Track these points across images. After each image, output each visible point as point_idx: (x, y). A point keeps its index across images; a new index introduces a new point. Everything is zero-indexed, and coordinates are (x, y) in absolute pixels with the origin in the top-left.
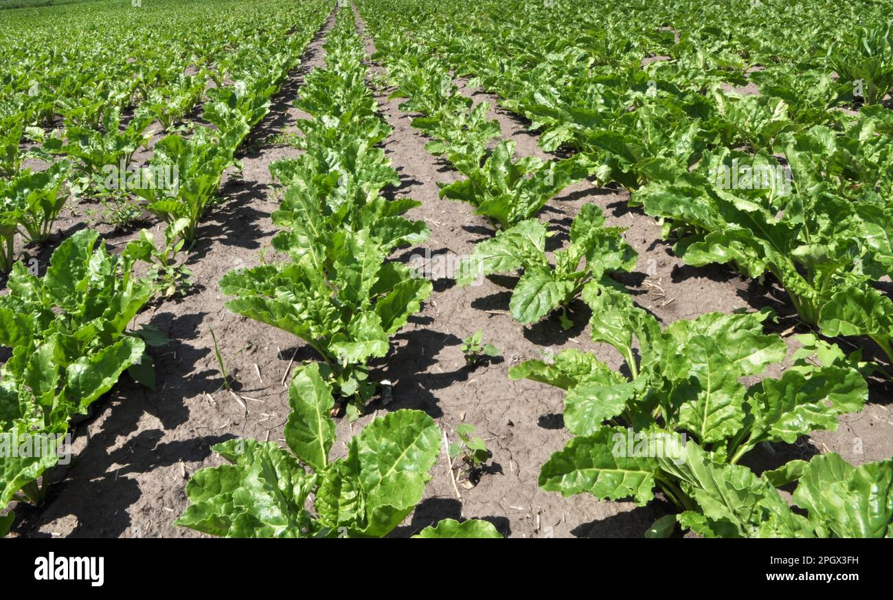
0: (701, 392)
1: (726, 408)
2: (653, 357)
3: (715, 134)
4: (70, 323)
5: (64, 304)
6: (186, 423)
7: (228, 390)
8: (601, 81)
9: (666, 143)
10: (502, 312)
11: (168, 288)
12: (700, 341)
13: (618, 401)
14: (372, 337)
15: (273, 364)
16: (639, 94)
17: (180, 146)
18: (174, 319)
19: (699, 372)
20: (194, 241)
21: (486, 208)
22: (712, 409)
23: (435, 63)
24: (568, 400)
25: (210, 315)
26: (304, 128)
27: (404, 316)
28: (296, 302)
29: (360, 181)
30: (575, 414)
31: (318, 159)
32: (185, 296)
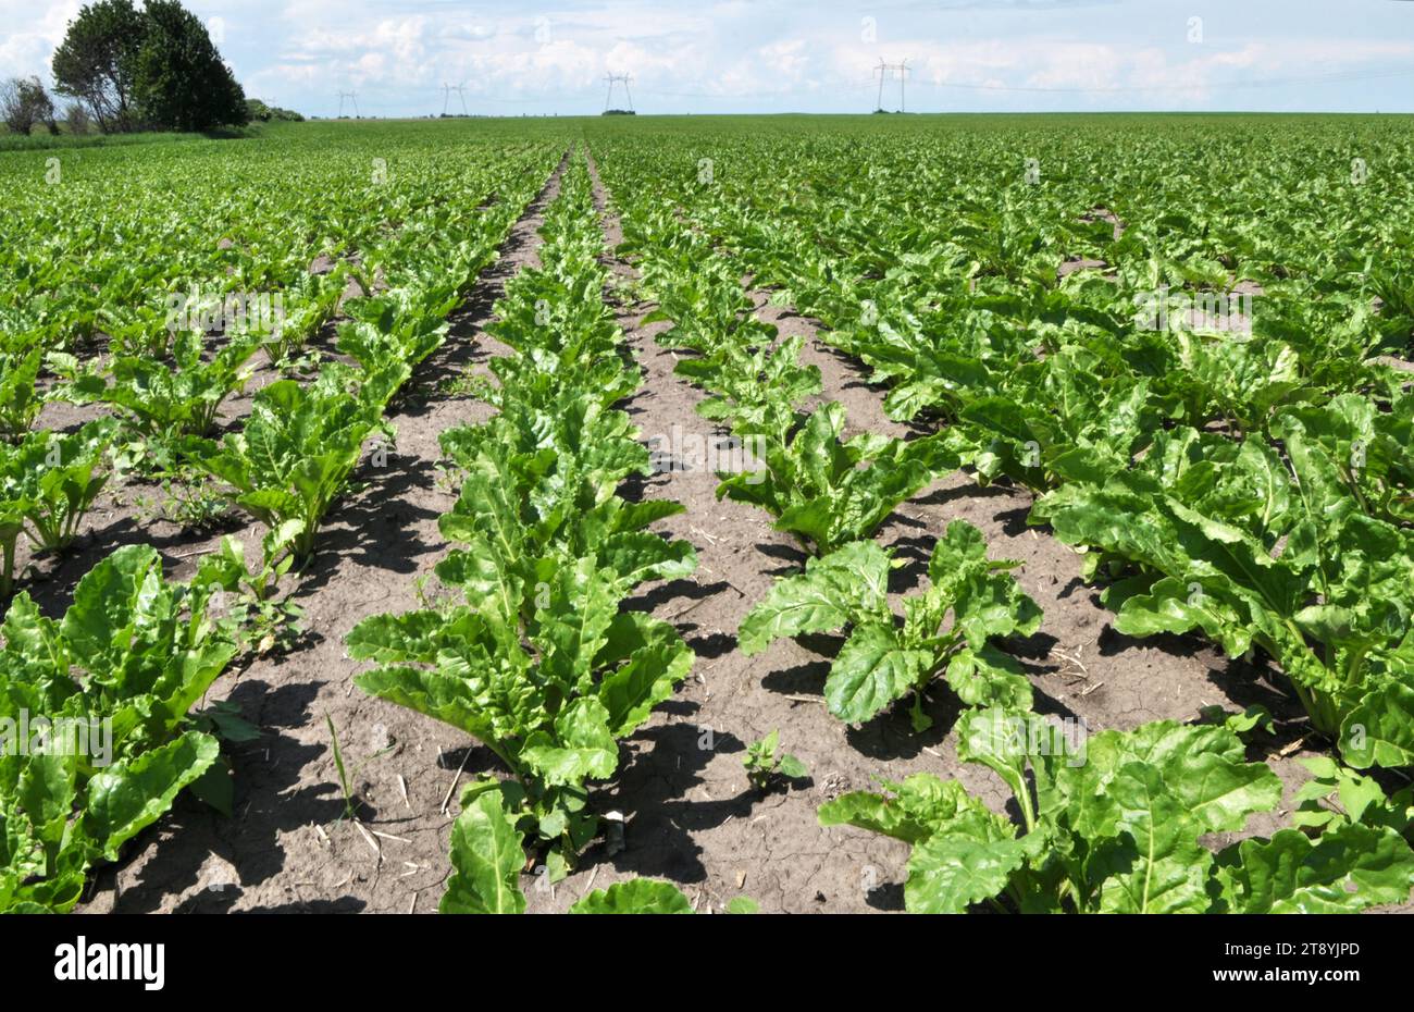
0: (1137, 859)
1: (1180, 889)
2: (1056, 799)
3: (1175, 402)
4: (98, 699)
5: (92, 667)
6: (278, 875)
7: (353, 820)
8: (988, 306)
9: (1093, 416)
10: (814, 698)
11: (262, 637)
12: (1137, 773)
13: (995, 872)
14: (592, 743)
15: (429, 776)
16: (1051, 327)
17: (295, 397)
18: (269, 691)
19: (1135, 824)
20: (310, 557)
21: (791, 519)
22: (1156, 889)
23: (719, 265)
24: (914, 864)
25: (330, 687)
26: (501, 371)
27: (646, 705)
28: (471, 676)
29: (586, 466)
30: (925, 889)
31: (521, 427)
32: (290, 652)
